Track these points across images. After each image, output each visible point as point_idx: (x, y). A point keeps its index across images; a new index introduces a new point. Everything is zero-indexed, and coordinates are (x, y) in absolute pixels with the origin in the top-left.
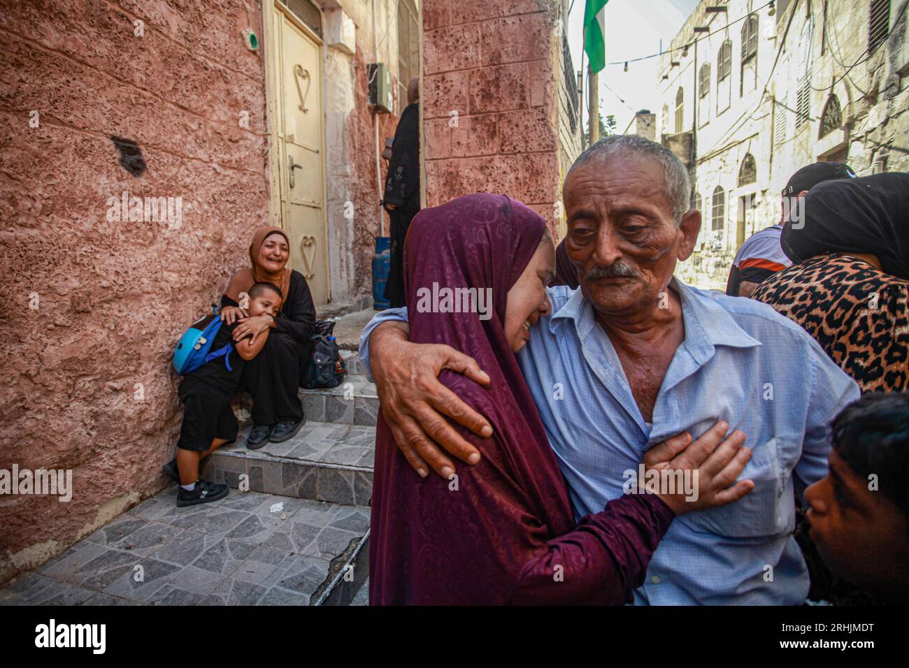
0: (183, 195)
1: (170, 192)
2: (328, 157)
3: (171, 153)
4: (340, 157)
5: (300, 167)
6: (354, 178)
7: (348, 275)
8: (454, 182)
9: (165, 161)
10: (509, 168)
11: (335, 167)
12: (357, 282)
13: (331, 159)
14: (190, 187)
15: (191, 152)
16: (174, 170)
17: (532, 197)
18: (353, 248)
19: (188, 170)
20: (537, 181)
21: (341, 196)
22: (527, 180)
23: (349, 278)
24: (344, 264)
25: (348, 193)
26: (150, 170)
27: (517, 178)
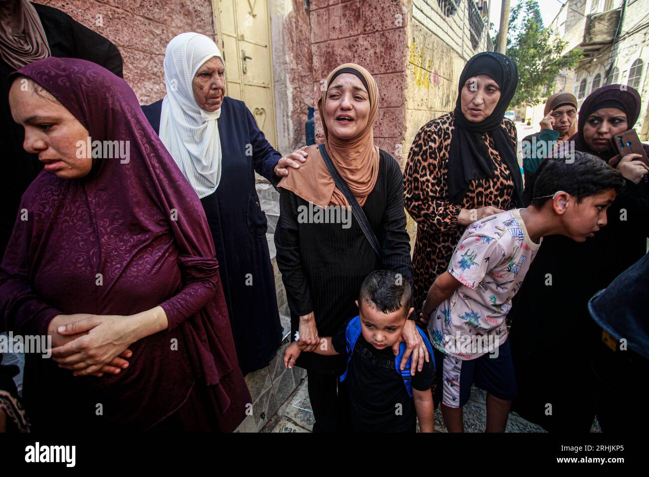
0: (153, 80)
1: (143, 78)
2: (273, 50)
3: (142, 51)
4: (281, 49)
5: (250, 58)
6: (292, 65)
7: (289, 134)
8: (331, 59)
9: (138, 57)
10: (369, 45)
11: (278, 57)
12: (296, 139)
13: (276, 51)
14: (157, 75)
15: (157, 50)
16: (145, 63)
17: (387, 68)
18: (292, 116)
19: (155, 62)
20: (390, 54)
21: (283, 78)
22: (383, 54)
23: (290, 137)
24: (286, 127)
25: (288, 76)
26: (126, 64)
27: (375, 53)
